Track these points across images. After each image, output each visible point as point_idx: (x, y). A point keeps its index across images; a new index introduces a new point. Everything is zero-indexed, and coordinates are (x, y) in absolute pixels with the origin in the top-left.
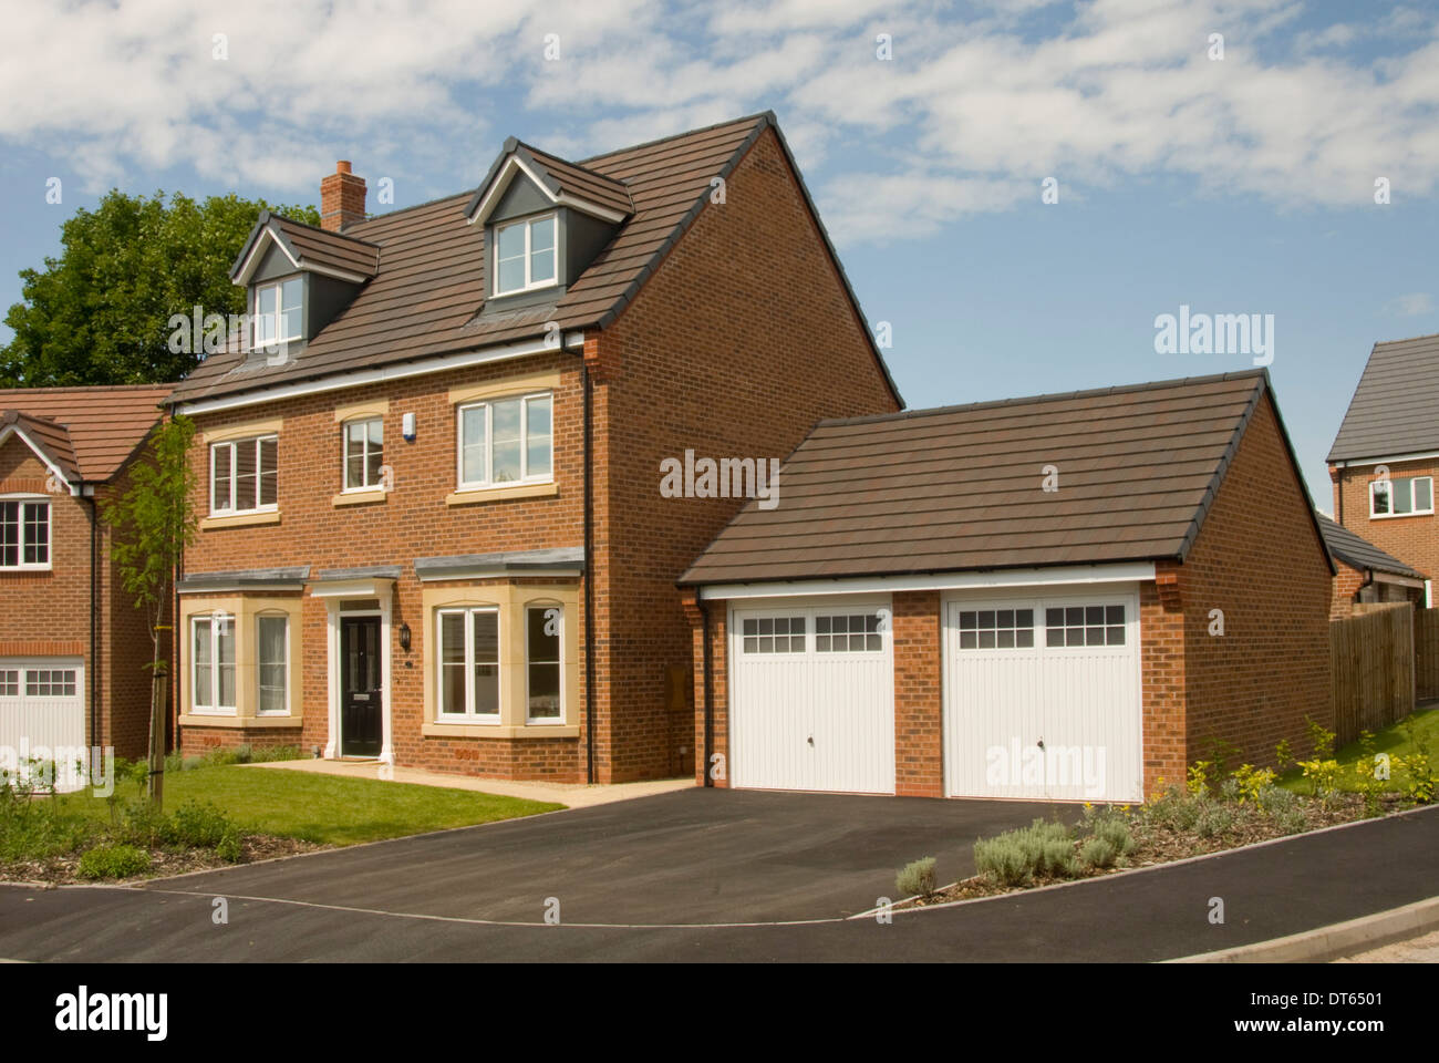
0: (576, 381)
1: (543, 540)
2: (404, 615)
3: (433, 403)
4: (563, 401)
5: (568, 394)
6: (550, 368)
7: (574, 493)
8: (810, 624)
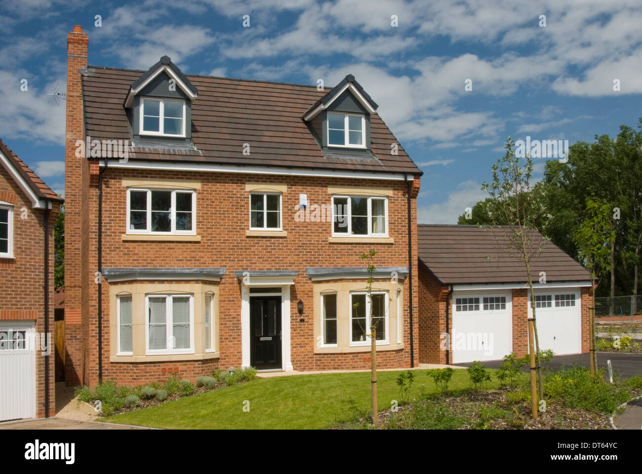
0: (401, 195)
1: (385, 263)
2: (298, 295)
3: (318, 192)
4: (395, 203)
5: (397, 200)
6: (387, 187)
7: (401, 243)
8: (481, 300)
